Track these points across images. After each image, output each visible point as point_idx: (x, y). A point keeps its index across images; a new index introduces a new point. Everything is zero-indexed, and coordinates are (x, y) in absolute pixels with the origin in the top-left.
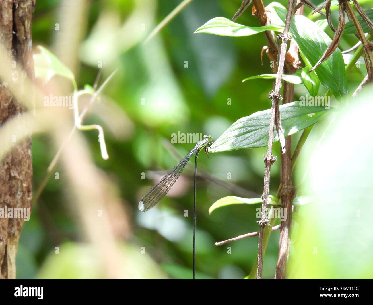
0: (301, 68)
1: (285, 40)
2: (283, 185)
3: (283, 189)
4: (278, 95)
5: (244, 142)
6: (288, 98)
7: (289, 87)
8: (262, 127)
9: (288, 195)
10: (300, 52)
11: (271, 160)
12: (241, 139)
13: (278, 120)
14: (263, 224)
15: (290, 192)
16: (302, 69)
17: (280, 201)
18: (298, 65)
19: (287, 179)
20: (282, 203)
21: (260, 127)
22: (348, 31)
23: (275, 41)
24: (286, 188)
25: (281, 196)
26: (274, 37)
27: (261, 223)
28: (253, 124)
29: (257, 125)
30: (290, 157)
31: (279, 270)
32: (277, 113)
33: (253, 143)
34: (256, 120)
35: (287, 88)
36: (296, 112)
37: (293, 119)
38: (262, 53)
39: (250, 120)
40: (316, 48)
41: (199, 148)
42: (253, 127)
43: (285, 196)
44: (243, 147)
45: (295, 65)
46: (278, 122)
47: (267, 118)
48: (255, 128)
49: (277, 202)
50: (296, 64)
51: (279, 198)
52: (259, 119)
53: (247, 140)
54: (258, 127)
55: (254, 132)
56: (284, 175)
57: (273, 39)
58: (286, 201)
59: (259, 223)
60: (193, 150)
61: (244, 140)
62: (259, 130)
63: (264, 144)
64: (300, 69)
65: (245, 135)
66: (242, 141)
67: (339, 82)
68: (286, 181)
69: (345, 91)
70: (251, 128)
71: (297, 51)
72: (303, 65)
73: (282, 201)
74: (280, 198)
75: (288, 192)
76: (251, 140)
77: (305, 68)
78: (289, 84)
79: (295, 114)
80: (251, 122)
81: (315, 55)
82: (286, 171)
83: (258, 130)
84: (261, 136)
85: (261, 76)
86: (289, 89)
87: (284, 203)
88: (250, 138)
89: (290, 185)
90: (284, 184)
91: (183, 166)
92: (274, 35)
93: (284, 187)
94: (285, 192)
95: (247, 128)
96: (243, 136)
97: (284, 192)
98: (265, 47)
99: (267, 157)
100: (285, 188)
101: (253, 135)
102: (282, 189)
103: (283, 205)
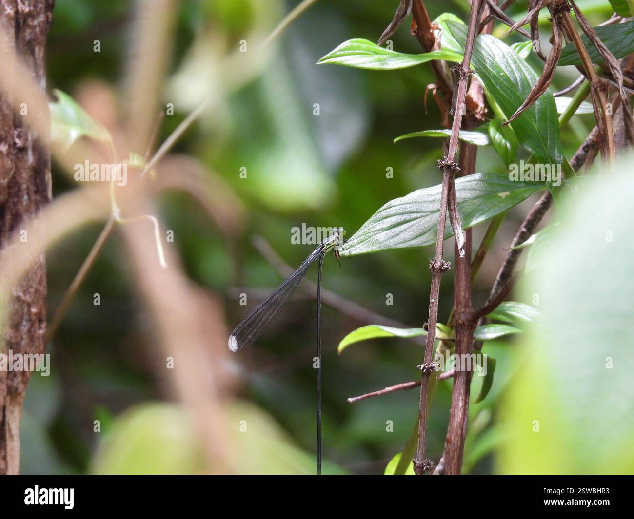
0: (488, 119)
1: (464, 75)
2: (457, 307)
3: (459, 314)
4: (452, 163)
5: (397, 239)
6: (467, 168)
7: (469, 150)
8: (424, 214)
9: (466, 324)
10: (486, 93)
11: (441, 267)
12: (392, 235)
13: (452, 204)
14: (428, 370)
15: (469, 319)
16: (490, 121)
17: (453, 332)
18: (483, 115)
19: (465, 297)
20: (457, 336)
21: (422, 214)
22: (564, 61)
23: (446, 76)
24: (464, 312)
25: (455, 324)
26: (445, 70)
27: (424, 368)
28: (410, 209)
29: (418, 211)
30: (469, 263)
31: (451, 443)
32: (451, 193)
33: (410, 240)
34: (415, 202)
35: (466, 151)
36: (479, 189)
37: (475, 201)
38: (425, 95)
39: (407, 203)
40: (512, 87)
41: (324, 248)
42: (410, 214)
43: (461, 324)
44: (395, 247)
45: (479, 114)
46: (452, 207)
47: (432, 200)
48: (413, 216)
49: (449, 334)
50: (480, 112)
51: (452, 328)
52: (421, 201)
53: (402, 236)
54: (419, 215)
55: (413, 222)
56: (460, 291)
57: (444, 72)
58: (463, 333)
59: (421, 369)
60: (314, 252)
61: (397, 235)
62: (421, 219)
63: (429, 241)
64: (487, 121)
65: (398, 227)
66: (393, 237)
67: (549, 141)
68: (463, 301)
69: (558, 157)
70: (408, 217)
71: (482, 91)
72: (490, 114)
73: (457, 333)
74: (454, 328)
75: (467, 318)
76: (408, 235)
77: (494, 119)
78: (468, 146)
79: (478, 193)
80: (407, 206)
81: (511, 98)
82: (463, 285)
83: (419, 220)
84: (423, 230)
85: (425, 133)
86: (469, 153)
87: (459, 336)
88: (405, 233)
89: (469, 307)
90: (460, 305)
91: (299, 279)
92: (446, 66)
93: (460, 310)
94: (462, 318)
95: (401, 216)
96: (395, 229)
97: (460, 318)
98: (431, 86)
99: (434, 263)
100: (461, 313)
101: (410, 227)
102: (457, 314)
103: (458, 339)
